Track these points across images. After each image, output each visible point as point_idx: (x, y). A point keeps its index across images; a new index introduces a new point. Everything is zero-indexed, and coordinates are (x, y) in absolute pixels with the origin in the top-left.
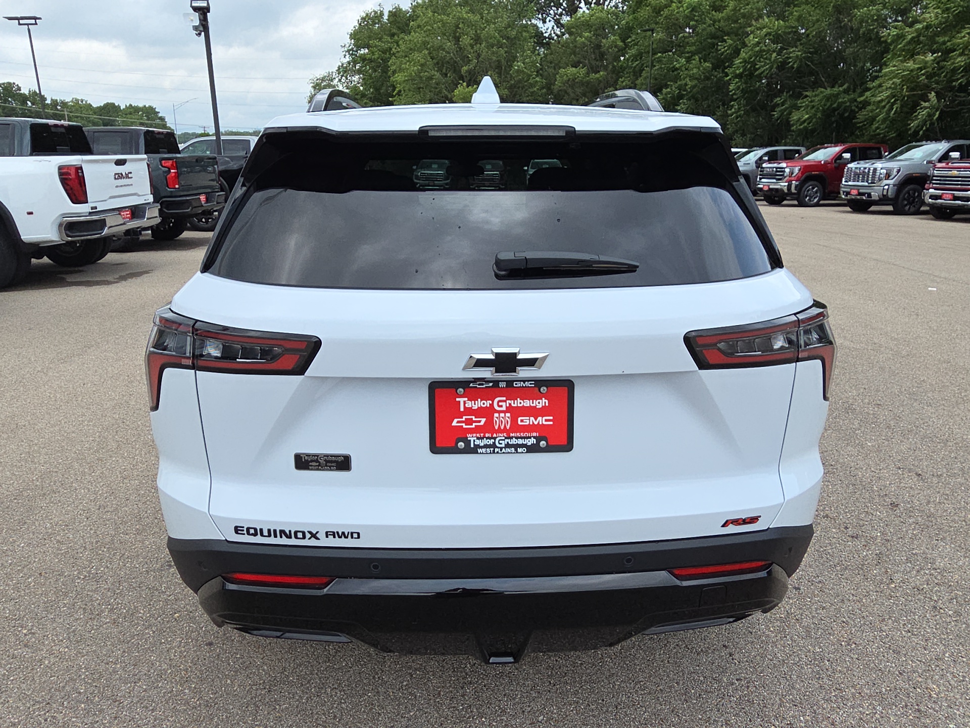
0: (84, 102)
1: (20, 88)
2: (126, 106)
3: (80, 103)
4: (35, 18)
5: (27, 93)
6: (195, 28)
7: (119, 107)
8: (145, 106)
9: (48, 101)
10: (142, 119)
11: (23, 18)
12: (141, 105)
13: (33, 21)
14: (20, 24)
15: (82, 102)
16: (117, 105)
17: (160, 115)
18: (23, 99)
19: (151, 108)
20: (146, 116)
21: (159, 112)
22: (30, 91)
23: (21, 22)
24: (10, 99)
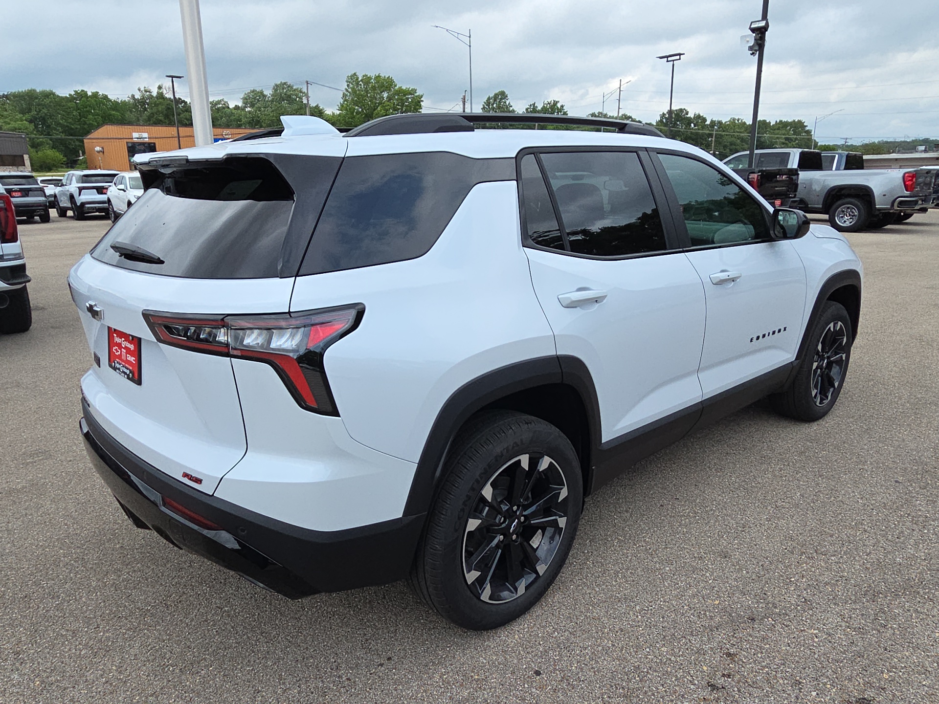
0: (740, 121)
1: (688, 112)
2: (776, 122)
3: (736, 122)
4: (680, 55)
5: (692, 116)
6: (751, 48)
7: (770, 123)
8: (794, 121)
9: (708, 122)
10: (788, 134)
11: (671, 56)
12: (790, 121)
13: (678, 57)
14: (668, 61)
15: (738, 121)
16: (768, 121)
17: (807, 128)
18: (689, 121)
19: (800, 122)
20: (793, 131)
21: (807, 126)
22: (695, 115)
23: (670, 59)
24: (678, 123)
